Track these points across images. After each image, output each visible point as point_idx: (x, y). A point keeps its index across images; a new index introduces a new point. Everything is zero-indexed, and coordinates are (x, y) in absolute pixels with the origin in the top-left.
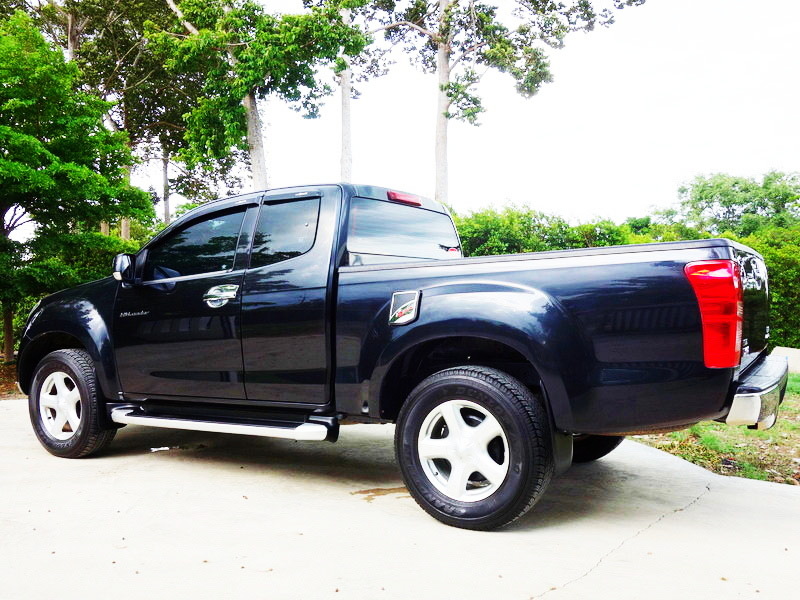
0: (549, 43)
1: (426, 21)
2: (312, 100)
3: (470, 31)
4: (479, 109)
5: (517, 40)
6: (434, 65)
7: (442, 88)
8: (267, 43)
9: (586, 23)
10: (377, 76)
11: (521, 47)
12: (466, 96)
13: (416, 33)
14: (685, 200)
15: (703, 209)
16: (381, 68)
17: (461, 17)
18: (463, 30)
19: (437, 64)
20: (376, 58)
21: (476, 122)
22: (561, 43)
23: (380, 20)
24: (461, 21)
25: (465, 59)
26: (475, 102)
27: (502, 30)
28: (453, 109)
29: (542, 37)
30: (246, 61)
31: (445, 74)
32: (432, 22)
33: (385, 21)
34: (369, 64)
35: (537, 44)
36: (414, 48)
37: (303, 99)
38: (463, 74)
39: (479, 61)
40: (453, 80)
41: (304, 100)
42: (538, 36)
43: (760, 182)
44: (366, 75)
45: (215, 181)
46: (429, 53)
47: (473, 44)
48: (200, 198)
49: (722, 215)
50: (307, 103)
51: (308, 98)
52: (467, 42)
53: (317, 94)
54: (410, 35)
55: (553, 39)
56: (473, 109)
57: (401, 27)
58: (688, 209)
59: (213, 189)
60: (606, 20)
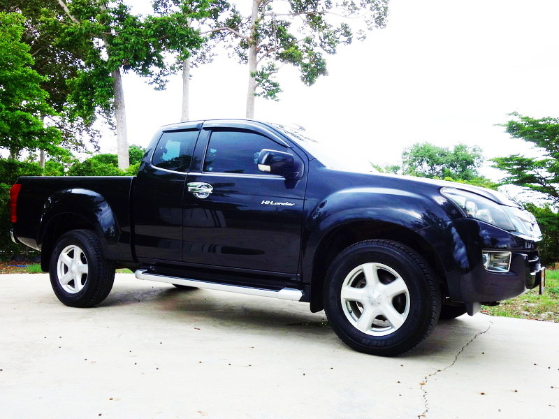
0: (325, 50)
1: (240, 28)
2: (162, 77)
3: (271, 38)
4: (278, 90)
5: (304, 46)
6: (246, 59)
7: (253, 75)
8: (131, 34)
9: (346, 39)
10: (204, 63)
11: (306, 51)
12: (268, 81)
13: (232, 35)
14: (405, 160)
15: (416, 167)
16: (208, 57)
17: (266, 27)
18: (267, 36)
19: (248, 58)
20: (205, 51)
21: (276, 99)
22: (334, 50)
23: (210, 25)
24: (266, 31)
25: (268, 56)
26: (275, 85)
27: (293, 39)
28: (259, 90)
29: (321, 45)
30: (117, 45)
31: (254, 65)
32: (244, 30)
33: (212, 26)
34: (199, 55)
35: (317, 50)
36: (230, 46)
37: (154, 77)
38: (266, 66)
39: (277, 58)
40: (259, 69)
41: (156, 77)
42: (318, 45)
43: (452, 150)
44: (197, 63)
45: (81, 131)
46: (241, 50)
47: (273, 47)
48: (67, 143)
49: (427, 171)
50: (157, 79)
51: (159, 76)
52: (270, 45)
53: (166, 73)
54: (228, 37)
55: (328, 48)
56: (273, 90)
57: (222, 31)
58: (407, 166)
59: (78, 137)
60: (360, 36)
